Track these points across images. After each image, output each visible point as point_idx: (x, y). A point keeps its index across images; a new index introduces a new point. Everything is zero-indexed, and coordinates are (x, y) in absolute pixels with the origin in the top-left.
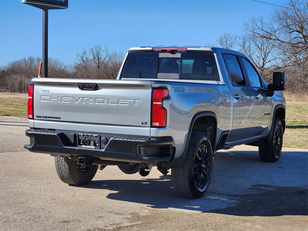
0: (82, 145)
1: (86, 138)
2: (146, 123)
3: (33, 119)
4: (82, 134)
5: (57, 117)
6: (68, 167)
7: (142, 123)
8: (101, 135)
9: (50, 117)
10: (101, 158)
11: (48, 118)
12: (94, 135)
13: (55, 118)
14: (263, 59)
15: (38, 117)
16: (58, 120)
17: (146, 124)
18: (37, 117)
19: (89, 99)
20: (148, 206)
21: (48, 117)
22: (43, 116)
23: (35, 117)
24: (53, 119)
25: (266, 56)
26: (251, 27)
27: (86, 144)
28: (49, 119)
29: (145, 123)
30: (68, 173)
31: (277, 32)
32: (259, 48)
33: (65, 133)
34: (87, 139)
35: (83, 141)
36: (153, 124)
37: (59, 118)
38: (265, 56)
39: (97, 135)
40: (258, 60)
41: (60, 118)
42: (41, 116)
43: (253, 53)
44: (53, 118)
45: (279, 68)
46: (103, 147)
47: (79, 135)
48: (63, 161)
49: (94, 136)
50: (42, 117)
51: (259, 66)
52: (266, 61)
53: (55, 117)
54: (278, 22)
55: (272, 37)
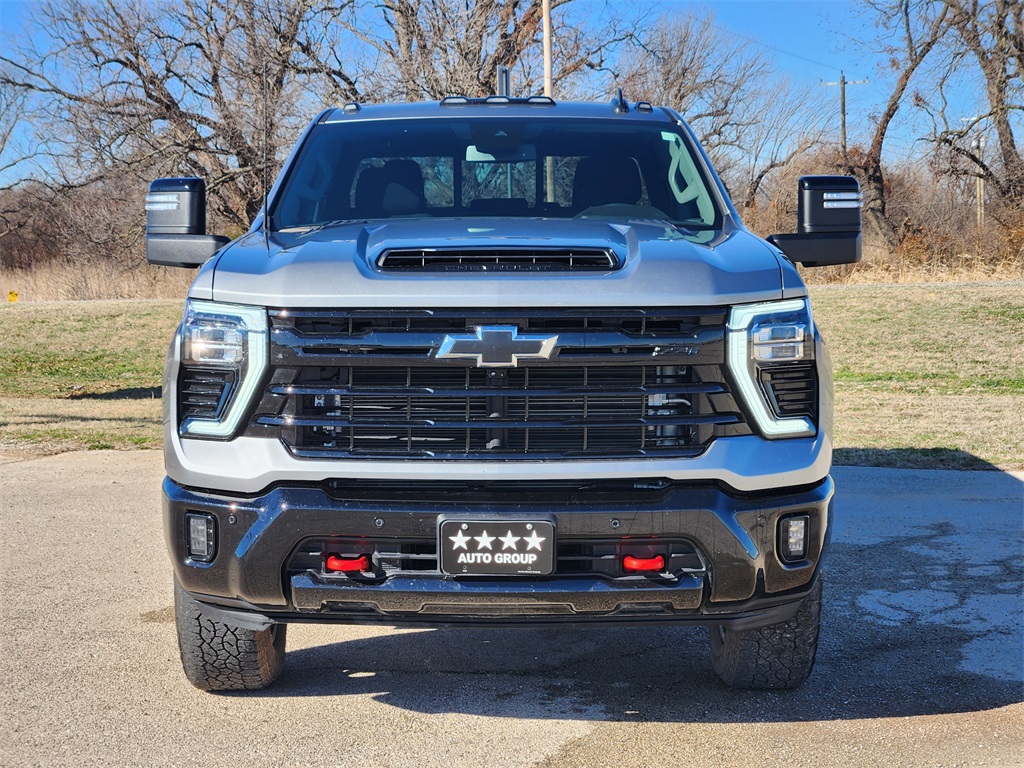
45: (71, 187)
54: (48, 28)
55: (33, 80)
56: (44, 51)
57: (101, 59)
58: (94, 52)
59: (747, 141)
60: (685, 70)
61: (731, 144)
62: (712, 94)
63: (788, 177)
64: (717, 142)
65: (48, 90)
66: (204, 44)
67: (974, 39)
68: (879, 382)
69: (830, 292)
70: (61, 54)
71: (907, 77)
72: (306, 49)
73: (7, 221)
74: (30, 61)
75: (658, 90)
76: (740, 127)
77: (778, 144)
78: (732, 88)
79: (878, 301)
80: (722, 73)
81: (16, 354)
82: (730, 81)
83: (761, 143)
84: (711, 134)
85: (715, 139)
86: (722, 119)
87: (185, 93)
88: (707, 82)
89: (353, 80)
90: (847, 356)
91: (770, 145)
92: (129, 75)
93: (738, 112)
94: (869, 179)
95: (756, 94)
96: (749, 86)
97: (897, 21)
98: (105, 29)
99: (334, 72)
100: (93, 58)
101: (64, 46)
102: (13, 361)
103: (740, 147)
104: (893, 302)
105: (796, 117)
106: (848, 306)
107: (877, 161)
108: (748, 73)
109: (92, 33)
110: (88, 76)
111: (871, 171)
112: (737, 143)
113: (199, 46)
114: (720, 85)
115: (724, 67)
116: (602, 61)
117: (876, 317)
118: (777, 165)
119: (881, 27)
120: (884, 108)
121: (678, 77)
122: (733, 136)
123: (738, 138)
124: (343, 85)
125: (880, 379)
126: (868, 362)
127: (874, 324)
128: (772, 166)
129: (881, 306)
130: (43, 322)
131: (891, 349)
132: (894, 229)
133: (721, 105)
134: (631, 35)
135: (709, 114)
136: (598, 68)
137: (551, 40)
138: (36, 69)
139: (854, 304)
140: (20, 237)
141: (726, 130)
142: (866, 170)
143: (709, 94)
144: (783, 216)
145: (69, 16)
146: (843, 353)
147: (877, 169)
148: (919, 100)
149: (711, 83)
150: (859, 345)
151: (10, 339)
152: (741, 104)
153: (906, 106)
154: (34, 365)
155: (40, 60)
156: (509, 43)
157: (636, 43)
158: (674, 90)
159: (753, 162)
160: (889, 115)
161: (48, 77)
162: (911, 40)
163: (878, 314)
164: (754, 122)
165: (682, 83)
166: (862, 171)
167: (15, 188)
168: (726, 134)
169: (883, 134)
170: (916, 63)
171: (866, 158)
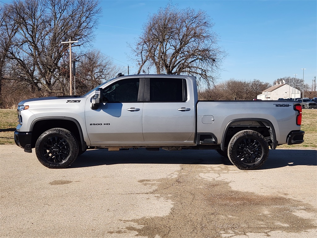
60: (94, 63)
61: (104, 78)
67: (154, 60)
71: (142, 66)
72: (12, 54)
76: (106, 75)
78: (104, 67)
80: (101, 64)
82: (103, 65)
85: (100, 77)
86: (102, 73)
88: (98, 65)
89: (23, 61)
93: (105, 72)
95: (109, 68)
96: (107, 66)
97: (140, 55)
99: (18, 59)
108: (107, 64)
115: (102, 62)
119: (136, 56)
122: (104, 77)
124: (21, 62)
133: (101, 70)
135: (99, 72)
143: (99, 68)
148: (144, 71)
149: (100, 66)
152: (106, 70)
156: (60, 55)
157: (86, 56)
158: (91, 67)
162: (142, 59)
164: (108, 74)
165: (93, 65)
170: (143, 64)
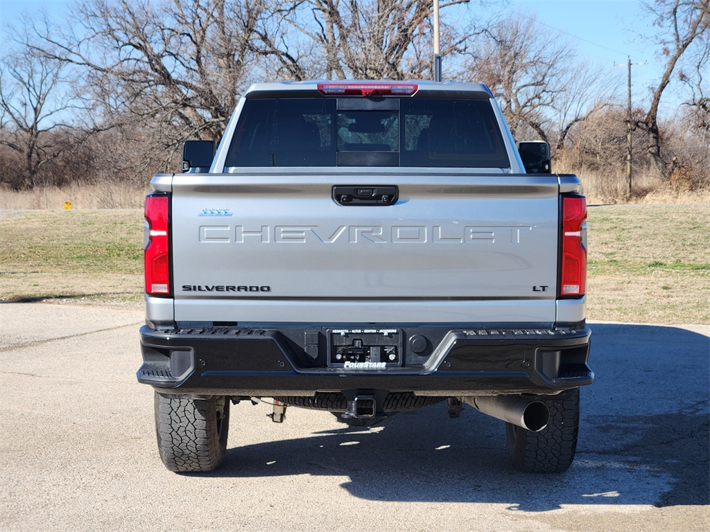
0: (342, 361)
1: (354, 340)
2: (544, 288)
3: (170, 295)
4: (343, 332)
5: (257, 288)
6: (204, 425)
7: (534, 288)
8: (407, 330)
9: (233, 288)
10: (418, 393)
11: (227, 290)
12: (386, 332)
13: (251, 290)
14: (35, 109)
15: (190, 289)
16: (260, 294)
17: (544, 290)
18: (187, 288)
19: (370, 229)
20: (509, 508)
21: (227, 287)
22: (207, 287)
23: (178, 290)
24: (243, 293)
25: (41, 101)
26: (21, 32)
27: (352, 357)
28: (231, 293)
29: (541, 289)
30: (200, 442)
31: (83, 46)
32: (24, 83)
33: (285, 333)
34: (357, 344)
35: (344, 350)
36: (564, 288)
37: (266, 289)
38: (39, 102)
39: (395, 331)
40: (22, 111)
41: (269, 288)
42: (199, 287)
43: (12, 94)
44: (246, 289)
45: (99, 131)
46: (411, 361)
47: (332, 334)
48: (190, 408)
49: (386, 334)
50: (203, 288)
51: (25, 127)
52: (43, 113)
53: (251, 287)
54: (83, 22)
55: (72, 57)
56: (81, 37)
57: (121, 44)
58: (116, 39)
59: (559, 103)
60: (516, 54)
61: (548, 104)
62: (534, 71)
63: (587, 129)
64: (537, 103)
65: (83, 64)
66: (191, 33)
68: (704, 270)
69: (656, 209)
70: (92, 39)
71: (675, 59)
72: (264, 38)
73: (46, 153)
74: (70, 44)
75: (497, 68)
76: (554, 94)
77: (580, 105)
78: (548, 67)
79: (691, 215)
80: (540, 56)
81: (108, 245)
82: (547, 61)
83: (568, 105)
84: (533, 98)
85: (536, 101)
86: (541, 88)
87: (175, 67)
88: (531, 62)
89: (295, 58)
90: (677, 252)
91: (574, 106)
92: (138, 54)
93: (552, 83)
94: (649, 130)
95: (564, 71)
96: (559, 65)
97: (668, 23)
98: (123, 23)
99: (283, 54)
100: (115, 42)
101: (94, 34)
102: (107, 250)
103: (554, 108)
104: (701, 216)
105: (593, 87)
106: (671, 219)
107: (654, 118)
108: (560, 56)
109: (114, 26)
110: (110, 55)
111: (650, 125)
112: (552, 104)
113: (189, 35)
114: (540, 64)
115: (543, 52)
116: (466, 48)
117: (692, 226)
118: (579, 120)
119: (657, 25)
120: (660, 82)
121: (511, 59)
122: (549, 100)
123: (552, 101)
124: (289, 62)
125: (704, 268)
126: (692, 257)
127: (691, 231)
128: (576, 120)
129: (693, 219)
130: (122, 223)
131: (706, 248)
132: (666, 164)
133: (540, 78)
134: (486, 30)
135: (533, 85)
136: (463, 52)
137: (439, 34)
138: (74, 50)
139: (674, 217)
140: (54, 164)
141: (544, 95)
142: (647, 124)
143: (532, 71)
144: (584, 155)
145: (98, 13)
146: (674, 250)
147: (654, 124)
148: (683, 77)
149: (534, 63)
150: (684, 245)
151: (102, 235)
152: (554, 78)
153: (674, 80)
154: (121, 253)
155: (77, 43)
156: (406, 35)
157: (489, 36)
158: (508, 68)
159: (563, 117)
160: (663, 87)
161: (83, 55)
162: (678, 36)
163: (693, 224)
164: (563, 90)
165: (514, 63)
166: (644, 125)
167: (51, 131)
168: (545, 98)
169: (658, 100)
170: (681, 52)
171: (646, 116)
